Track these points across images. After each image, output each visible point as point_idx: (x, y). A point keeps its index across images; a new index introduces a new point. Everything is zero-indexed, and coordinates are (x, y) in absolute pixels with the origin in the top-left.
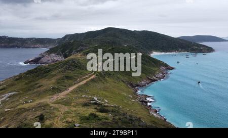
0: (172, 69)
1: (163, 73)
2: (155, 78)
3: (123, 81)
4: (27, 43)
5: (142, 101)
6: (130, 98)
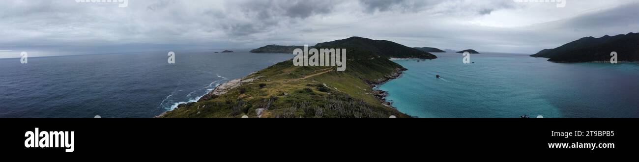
0: (406, 69)
1: (397, 73)
2: (391, 77)
3: (361, 78)
4: (288, 50)
5: (376, 95)
6: (364, 91)
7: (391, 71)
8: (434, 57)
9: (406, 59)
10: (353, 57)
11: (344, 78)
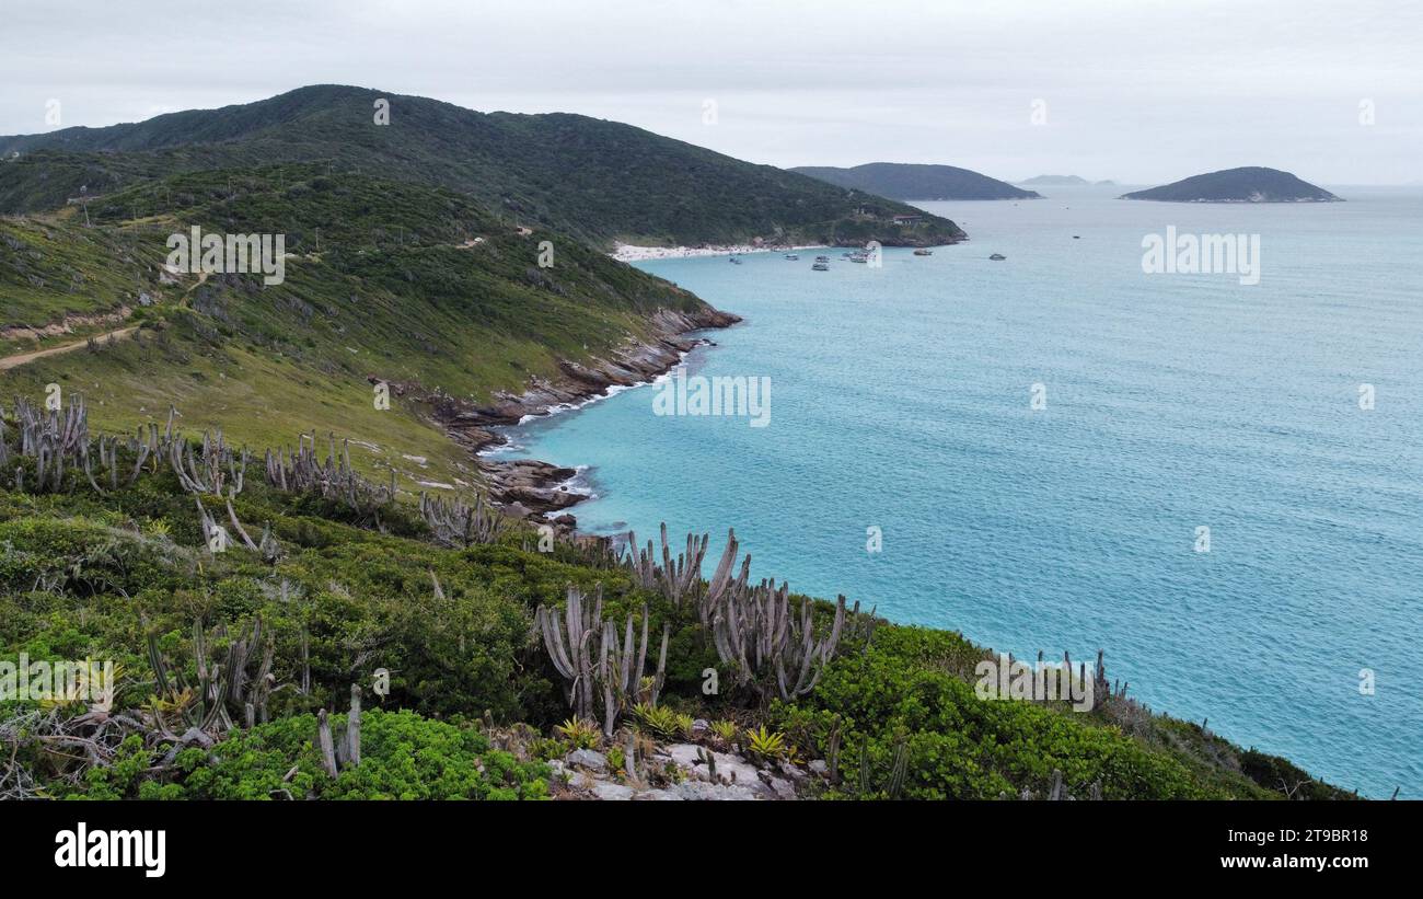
0: (728, 321)
1: (665, 345)
2: (614, 369)
5: (509, 498)
6: (415, 466)
7: (618, 332)
8: (944, 233)
9: (735, 250)
10: (317, 234)
11: (242, 388)
